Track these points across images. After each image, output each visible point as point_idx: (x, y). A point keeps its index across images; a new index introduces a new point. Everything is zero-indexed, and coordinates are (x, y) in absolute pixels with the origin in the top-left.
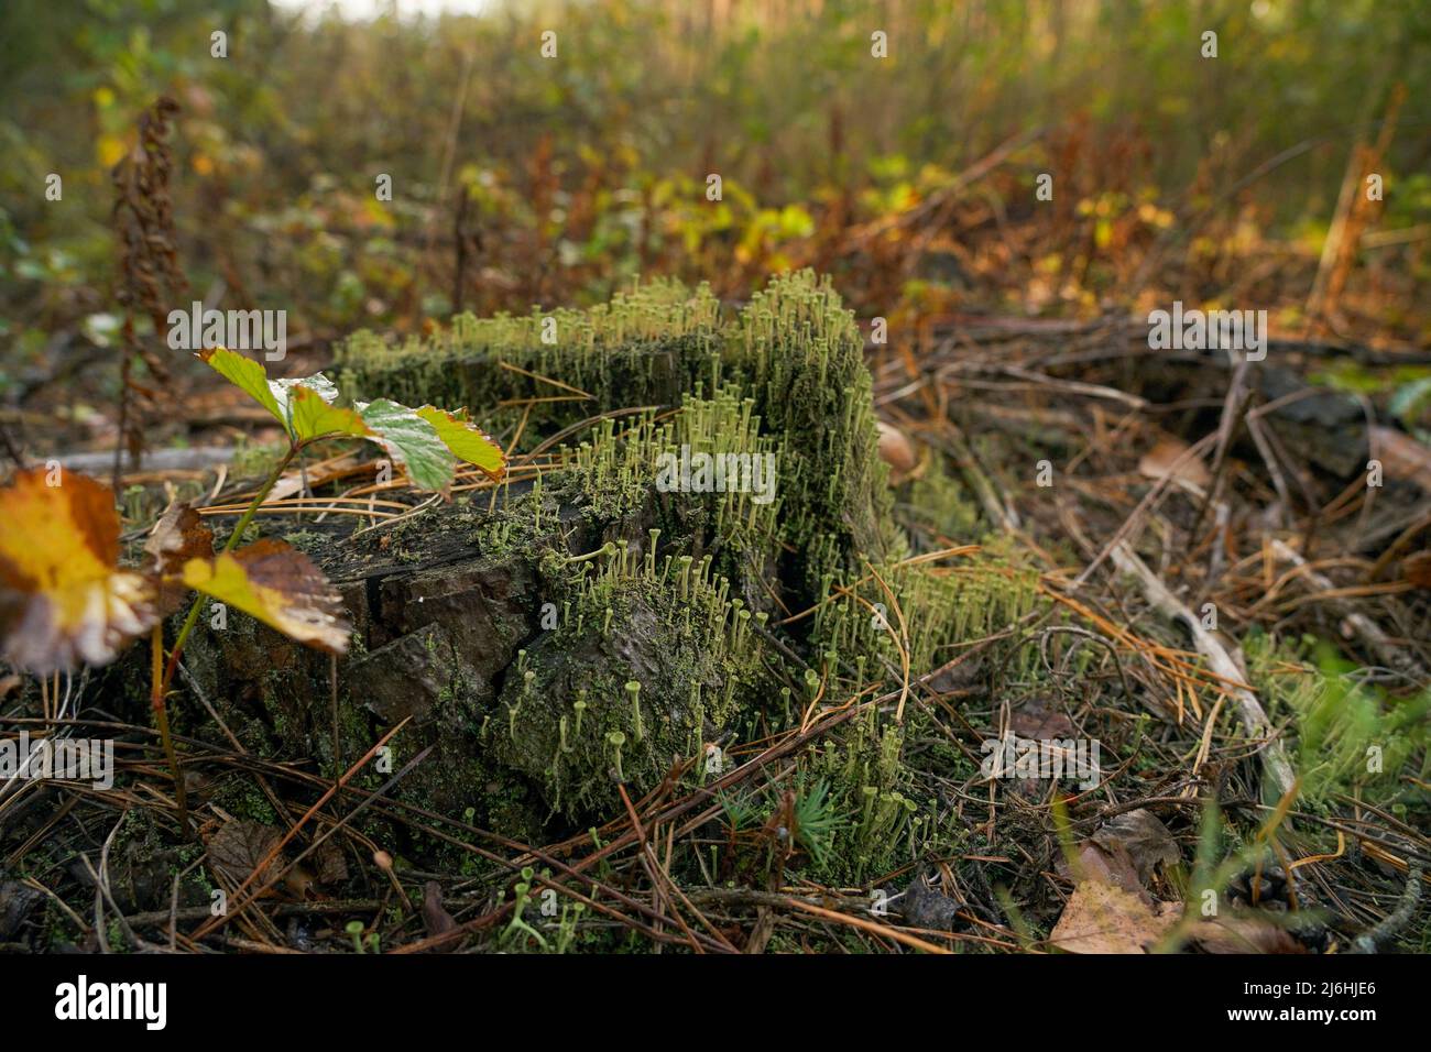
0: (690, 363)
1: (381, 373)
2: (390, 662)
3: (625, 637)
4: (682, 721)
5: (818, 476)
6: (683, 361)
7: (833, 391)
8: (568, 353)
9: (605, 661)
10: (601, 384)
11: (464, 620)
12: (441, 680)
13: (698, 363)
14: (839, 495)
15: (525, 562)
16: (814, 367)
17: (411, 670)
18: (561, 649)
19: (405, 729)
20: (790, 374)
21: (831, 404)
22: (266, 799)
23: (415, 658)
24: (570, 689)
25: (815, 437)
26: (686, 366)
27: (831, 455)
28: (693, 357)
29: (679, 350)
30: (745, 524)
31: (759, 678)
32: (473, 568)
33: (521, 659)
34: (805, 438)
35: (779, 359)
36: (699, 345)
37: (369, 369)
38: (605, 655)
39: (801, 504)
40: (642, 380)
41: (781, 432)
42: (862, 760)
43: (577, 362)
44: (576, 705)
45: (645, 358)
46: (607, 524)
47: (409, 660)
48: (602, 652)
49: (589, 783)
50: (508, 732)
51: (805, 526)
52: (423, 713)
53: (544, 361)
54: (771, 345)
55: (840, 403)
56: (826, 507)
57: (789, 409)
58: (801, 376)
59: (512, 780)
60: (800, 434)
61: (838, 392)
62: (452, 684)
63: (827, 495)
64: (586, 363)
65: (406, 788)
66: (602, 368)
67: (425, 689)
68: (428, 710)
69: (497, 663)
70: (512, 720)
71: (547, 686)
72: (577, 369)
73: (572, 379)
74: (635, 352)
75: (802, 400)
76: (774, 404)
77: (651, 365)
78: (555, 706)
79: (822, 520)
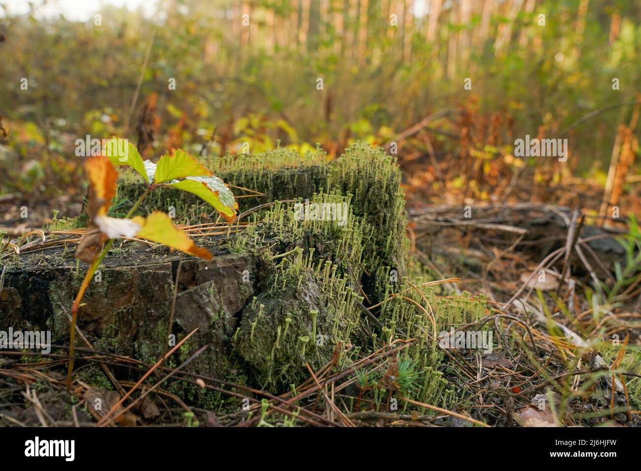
0: (315, 179)
1: (134, 184)
2: (192, 298)
3: (307, 292)
4: (330, 340)
5: (381, 237)
6: (312, 178)
7: (388, 195)
8: (248, 174)
9: (297, 302)
10: (268, 188)
11: (225, 281)
12: (214, 310)
13: (320, 179)
14: (391, 247)
15: (253, 256)
16: (380, 182)
17: (201, 302)
18: (273, 298)
19: (194, 335)
20: (367, 186)
21: (386, 202)
22: (109, 379)
23: (204, 296)
24: (282, 314)
25: (379, 218)
26: (313, 181)
27: (387, 227)
28: (317, 176)
29: (311, 172)
30: (349, 256)
31: (359, 330)
32: (229, 257)
33: (254, 301)
34: (374, 218)
35: (361, 179)
36: (320, 171)
37: (126, 183)
38: (298, 300)
39: (372, 252)
40: (291, 187)
41: (362, 215)
42: (423, 353)
43: (255, 177)
44: (287, 320)
45: (293, 176)
46: (288, 245)
47: (201, 297)
48: (295, 298)
49: (287, 366)
50: (249, 336)
51: (374, 263)
52: (204, 327)
53: (235, 178)
54: (357, 172)
55: (390, 203)
56: (384, 253)
57: (366, 203)
58: (373, 187)
59: (241, 371)
60: (370, 216)
61: (390, 196)
62: (219, 312)
63: (385, 247)
64: (260, 179)
65: (190, 369)
66: (269, 180)
67: (207, 314)
68: (206, 325)
69: (238, 307)
70: (253, 328)
71: (270, 312)
72: (255, 180)
73: (251, 186)
74: (287, 173)
75: (374, 198)
76: (358, 201)
77: (296, 179)
78: (273, 323)
79: (382, 260)
